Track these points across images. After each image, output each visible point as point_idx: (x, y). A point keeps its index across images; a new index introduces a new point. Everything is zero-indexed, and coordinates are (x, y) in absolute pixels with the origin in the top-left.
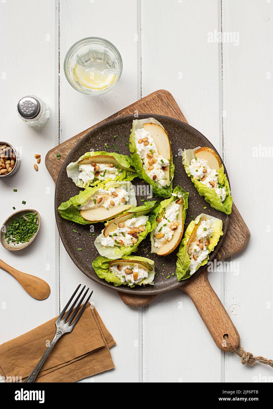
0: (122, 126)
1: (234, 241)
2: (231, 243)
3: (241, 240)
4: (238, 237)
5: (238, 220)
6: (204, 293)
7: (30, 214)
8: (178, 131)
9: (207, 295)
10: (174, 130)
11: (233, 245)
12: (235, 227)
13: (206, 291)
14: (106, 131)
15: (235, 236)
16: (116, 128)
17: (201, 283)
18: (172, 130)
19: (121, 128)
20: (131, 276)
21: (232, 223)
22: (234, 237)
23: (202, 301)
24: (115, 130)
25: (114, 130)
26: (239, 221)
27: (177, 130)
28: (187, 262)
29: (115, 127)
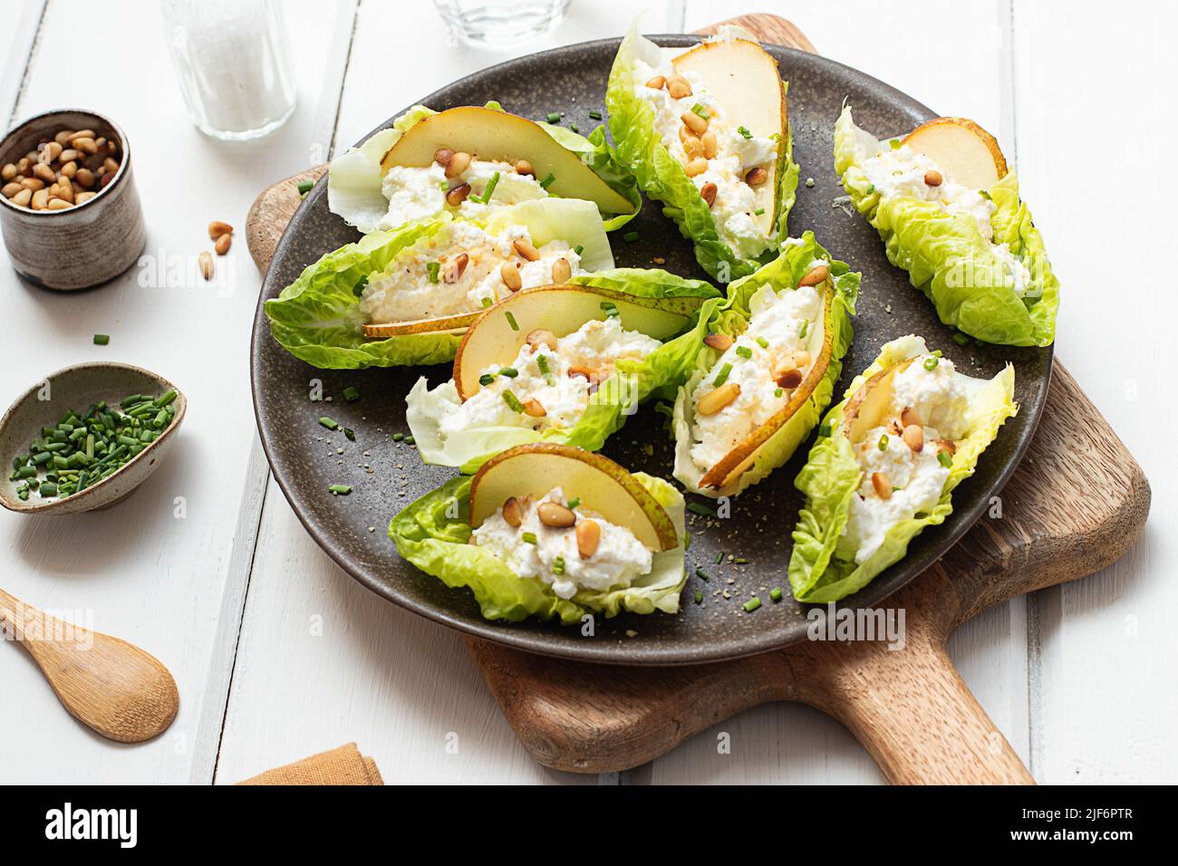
0: (587, 83)
1: (1072, 495)
2: (1060, 504)
3: (1104, 493)
4: (1092, 483)
5: (1091, 421)
6: (925, 693)
7: (143, 397)
8: (820, 102)
9: (941, 701)
10: (804, 100)
11: (1067, 509)
12: (1075, 444)
13: (937, 686)
14: (517, 92)
15: (1077, 476)
16: (561, 87)
17: (913, 653)
18: (797, 100)
19: (581, 87)
20: (566, 538)
21: (1063, 431)
22: (1072, 483)
23: (917, 727)
24: (554, 93)
25: (549, 95)
26: (1096, 425)
27: (819, 97)
28: (840, 478)
29: (557, 84)
